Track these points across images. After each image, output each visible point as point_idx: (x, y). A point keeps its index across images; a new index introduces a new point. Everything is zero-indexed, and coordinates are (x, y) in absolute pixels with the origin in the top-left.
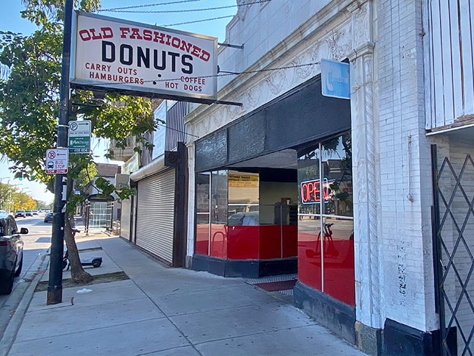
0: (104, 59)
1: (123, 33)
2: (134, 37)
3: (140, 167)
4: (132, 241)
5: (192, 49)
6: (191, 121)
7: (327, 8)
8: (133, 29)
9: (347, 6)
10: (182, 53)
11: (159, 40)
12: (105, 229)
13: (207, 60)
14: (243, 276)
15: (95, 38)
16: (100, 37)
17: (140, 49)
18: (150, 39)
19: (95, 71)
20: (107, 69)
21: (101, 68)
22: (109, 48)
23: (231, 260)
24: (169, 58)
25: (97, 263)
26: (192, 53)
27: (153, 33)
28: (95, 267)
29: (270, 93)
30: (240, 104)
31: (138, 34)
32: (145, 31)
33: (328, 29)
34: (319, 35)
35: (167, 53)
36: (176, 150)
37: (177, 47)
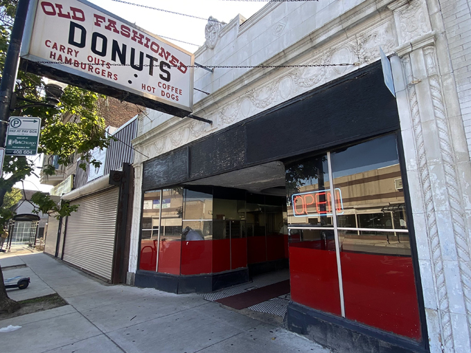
0: (71, 41)
1: (97, 21)
2: (110, 29)
3: (73, 189)
4: (59, 257)
5: (170, 58)
6: (140, 144)
7: (357, 9)
8: (109, 20)
9: (389, 4)
10: (161, 59)
11: (138, 39)
12: (28, 245)
13: (184, 72)
14: (197, 291)
15: (61, 15)
16: (68, 16)
17: (115, 43)
18: (128, 36)
19: (58, 53)
20: (73, 53)
21: (66, 51)
22: (78, 32)
23: (183, 276)
24: (146, 61)
25: (24, 284)
26: (170, 62)
27: (131, 31)
28: (21, 288)
29: (254, 108)
30: (210, 122)
31: (114, 27)
32: (122, 26)
33: (349, 34)
34: (335, 41)
35: (145, 56)
36: (121, 170)
37: (156, 52)
